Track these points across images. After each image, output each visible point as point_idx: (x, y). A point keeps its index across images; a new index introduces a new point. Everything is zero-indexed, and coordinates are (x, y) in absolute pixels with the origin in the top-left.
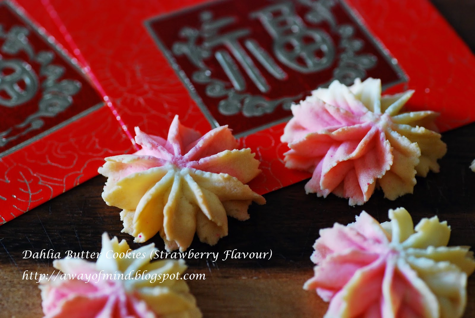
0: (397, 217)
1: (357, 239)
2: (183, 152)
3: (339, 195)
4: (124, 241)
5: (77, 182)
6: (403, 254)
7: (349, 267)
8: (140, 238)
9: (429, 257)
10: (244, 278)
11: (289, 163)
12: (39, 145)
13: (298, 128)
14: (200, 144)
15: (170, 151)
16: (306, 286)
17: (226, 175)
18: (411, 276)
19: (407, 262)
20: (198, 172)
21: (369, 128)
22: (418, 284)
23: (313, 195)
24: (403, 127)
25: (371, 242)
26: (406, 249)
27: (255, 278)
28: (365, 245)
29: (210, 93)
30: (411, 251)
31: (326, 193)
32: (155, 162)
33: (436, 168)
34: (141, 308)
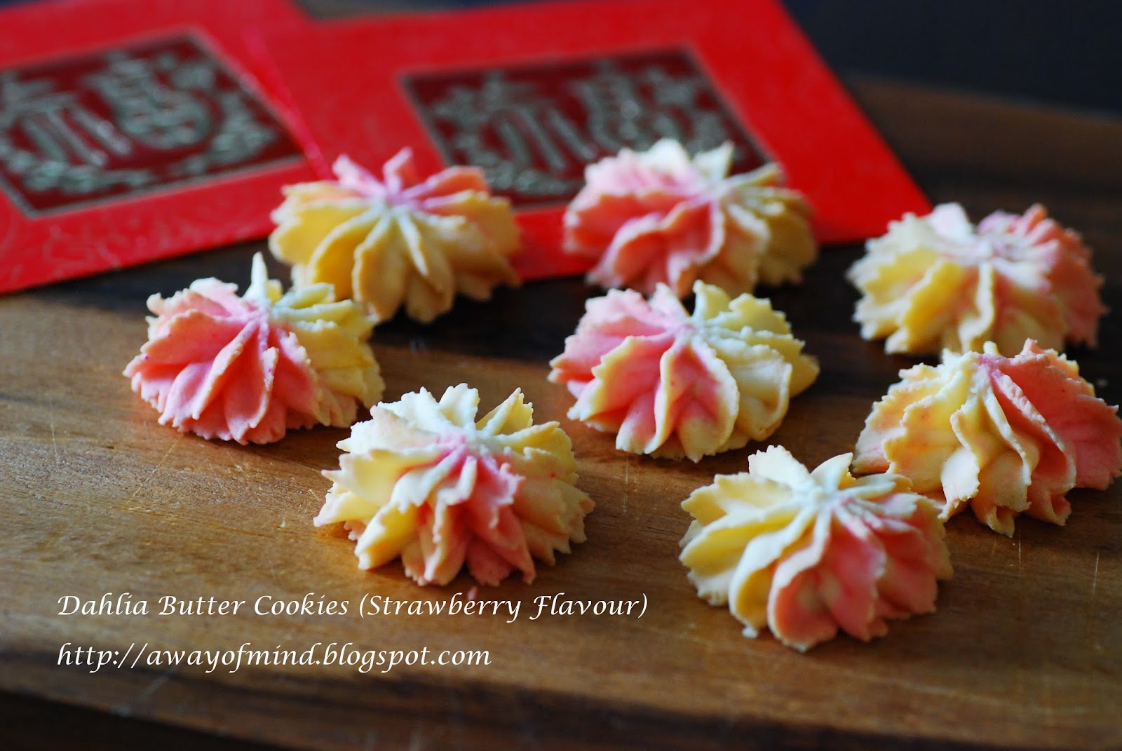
2: (406, 186)
6: (702, 332)
9: (740, 339)
14: (432, 182)
17: (462, 221)
21: (696, 196)
24: (753, 203)
28: (650, 316)
30: (716, 330)
33: (796, 277)
34: (288, 342)
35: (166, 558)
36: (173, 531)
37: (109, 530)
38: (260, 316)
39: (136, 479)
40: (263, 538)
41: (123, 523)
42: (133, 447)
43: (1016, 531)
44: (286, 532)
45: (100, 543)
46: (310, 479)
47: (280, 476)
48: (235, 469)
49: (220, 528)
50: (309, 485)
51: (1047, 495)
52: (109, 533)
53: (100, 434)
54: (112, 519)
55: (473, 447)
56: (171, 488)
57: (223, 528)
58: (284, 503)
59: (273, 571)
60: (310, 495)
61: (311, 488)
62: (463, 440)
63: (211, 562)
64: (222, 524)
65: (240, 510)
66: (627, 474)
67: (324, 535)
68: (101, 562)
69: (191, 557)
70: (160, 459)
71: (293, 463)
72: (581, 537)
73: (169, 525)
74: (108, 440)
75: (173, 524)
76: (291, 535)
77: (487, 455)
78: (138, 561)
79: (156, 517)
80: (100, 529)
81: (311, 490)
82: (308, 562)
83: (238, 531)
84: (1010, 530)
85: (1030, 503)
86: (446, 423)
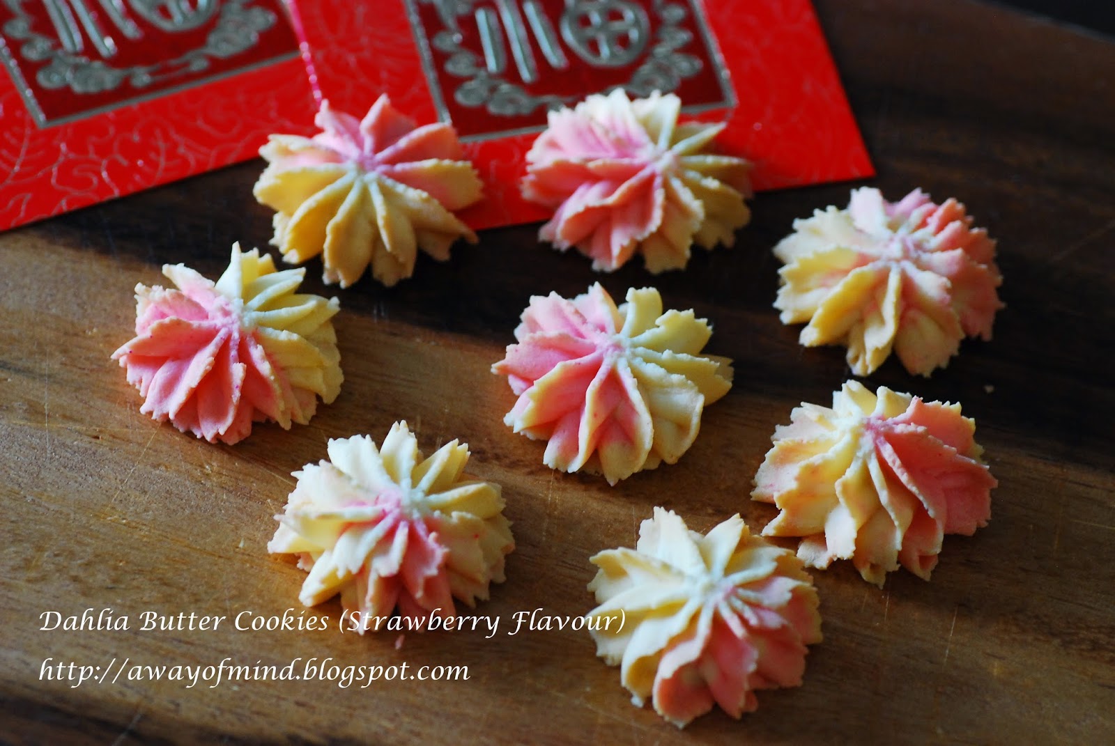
0: (637, 300)
1: (575, 320)
2: (378, 148)
3: (583, 250)
4: (267, 257)
5: (231, 159)
6: (628, 352)
7: (552, 354)
8: (292, 257)
9: (661, 364)
10: (418, 340)
11: (528, 193)
12: (194, 96)
13: (553, 145)
14: (403, 143)
15: (360, 144)
16: (495, 368)
17: (425, 195)
18: (629, 383)
19: (630, 365)
20: (389, 182)
21: (642, 167)
22: (635, 396)
23: (548, 245)
24: (692, 175)
25: (590, 327)
26: (635, 346)
27: (433, 343)
28: (583, 329)
29: (450, 67)
30: (641, 350)
31: (564, 245)
32: (335, 157)
33: (729, 241)
34: (256, 353)
35: (135, 583)
36: (144, 549)
37: (87, 545)
38: (233, 323)
39: (116, 479)
40: (223, 560)
41: (101, 536)
42: (117, 438)
43: (887, 581)
44: (243, 554)
45: (79, 562)
46: (269, 486)
47: (244, 481)
48: (205, 470)
49: (185, 546)
50: (268, 493)
51: (915, 556)
52: (88, 549)
53: (88, 419)
54: (91, 530)
55: (407, 511)
56: (145, 492)
57: (187, 546)
58: (244, 517)
59: (228, 604)
60: (268, 507)
61: (270, 498)
62: (398, 505)
63: (175, 590)
64: (187, 542)
65: (204, 523)
66: (551, 492)
67: (276, 559)
68: (78, 586)
69: (157, 583)
70: (139, 454)
71: (256, 464)
72: (501, 578)
73: (141, 541)
74: (94, 427)
75: (145, 539)
76: (247, 557)
77: (419, 519)
78: (110, 586)
79: (131, 530)
80: (79, 543)
81: (269, 500)
82: (260, 594)
83: (201, 551)
84: (881, 581)
85: (899, 565)
86: (386, 477)
